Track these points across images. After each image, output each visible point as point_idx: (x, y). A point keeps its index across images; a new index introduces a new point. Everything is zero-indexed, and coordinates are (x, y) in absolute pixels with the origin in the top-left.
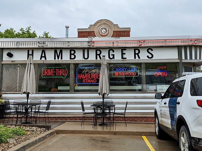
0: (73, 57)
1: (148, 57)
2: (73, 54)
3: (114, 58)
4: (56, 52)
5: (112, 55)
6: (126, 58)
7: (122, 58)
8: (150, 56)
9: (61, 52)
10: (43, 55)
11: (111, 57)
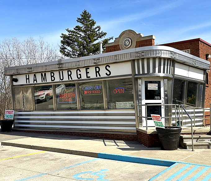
0: (53, 79)
1: (106, 74)
2: (53, 76)
3: (81, 77)
4: (42, 75)
5: (79, 75)
6: (90, 77)
7: (87, 77)
8: (108, 73)
9: (45, 74)
10: (35, 79)
11: (79, 76)
